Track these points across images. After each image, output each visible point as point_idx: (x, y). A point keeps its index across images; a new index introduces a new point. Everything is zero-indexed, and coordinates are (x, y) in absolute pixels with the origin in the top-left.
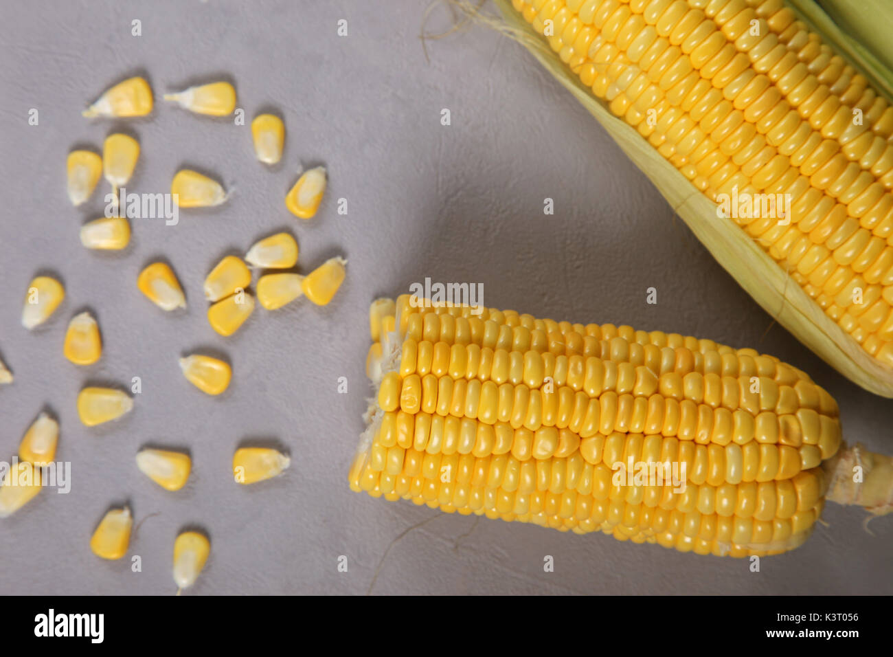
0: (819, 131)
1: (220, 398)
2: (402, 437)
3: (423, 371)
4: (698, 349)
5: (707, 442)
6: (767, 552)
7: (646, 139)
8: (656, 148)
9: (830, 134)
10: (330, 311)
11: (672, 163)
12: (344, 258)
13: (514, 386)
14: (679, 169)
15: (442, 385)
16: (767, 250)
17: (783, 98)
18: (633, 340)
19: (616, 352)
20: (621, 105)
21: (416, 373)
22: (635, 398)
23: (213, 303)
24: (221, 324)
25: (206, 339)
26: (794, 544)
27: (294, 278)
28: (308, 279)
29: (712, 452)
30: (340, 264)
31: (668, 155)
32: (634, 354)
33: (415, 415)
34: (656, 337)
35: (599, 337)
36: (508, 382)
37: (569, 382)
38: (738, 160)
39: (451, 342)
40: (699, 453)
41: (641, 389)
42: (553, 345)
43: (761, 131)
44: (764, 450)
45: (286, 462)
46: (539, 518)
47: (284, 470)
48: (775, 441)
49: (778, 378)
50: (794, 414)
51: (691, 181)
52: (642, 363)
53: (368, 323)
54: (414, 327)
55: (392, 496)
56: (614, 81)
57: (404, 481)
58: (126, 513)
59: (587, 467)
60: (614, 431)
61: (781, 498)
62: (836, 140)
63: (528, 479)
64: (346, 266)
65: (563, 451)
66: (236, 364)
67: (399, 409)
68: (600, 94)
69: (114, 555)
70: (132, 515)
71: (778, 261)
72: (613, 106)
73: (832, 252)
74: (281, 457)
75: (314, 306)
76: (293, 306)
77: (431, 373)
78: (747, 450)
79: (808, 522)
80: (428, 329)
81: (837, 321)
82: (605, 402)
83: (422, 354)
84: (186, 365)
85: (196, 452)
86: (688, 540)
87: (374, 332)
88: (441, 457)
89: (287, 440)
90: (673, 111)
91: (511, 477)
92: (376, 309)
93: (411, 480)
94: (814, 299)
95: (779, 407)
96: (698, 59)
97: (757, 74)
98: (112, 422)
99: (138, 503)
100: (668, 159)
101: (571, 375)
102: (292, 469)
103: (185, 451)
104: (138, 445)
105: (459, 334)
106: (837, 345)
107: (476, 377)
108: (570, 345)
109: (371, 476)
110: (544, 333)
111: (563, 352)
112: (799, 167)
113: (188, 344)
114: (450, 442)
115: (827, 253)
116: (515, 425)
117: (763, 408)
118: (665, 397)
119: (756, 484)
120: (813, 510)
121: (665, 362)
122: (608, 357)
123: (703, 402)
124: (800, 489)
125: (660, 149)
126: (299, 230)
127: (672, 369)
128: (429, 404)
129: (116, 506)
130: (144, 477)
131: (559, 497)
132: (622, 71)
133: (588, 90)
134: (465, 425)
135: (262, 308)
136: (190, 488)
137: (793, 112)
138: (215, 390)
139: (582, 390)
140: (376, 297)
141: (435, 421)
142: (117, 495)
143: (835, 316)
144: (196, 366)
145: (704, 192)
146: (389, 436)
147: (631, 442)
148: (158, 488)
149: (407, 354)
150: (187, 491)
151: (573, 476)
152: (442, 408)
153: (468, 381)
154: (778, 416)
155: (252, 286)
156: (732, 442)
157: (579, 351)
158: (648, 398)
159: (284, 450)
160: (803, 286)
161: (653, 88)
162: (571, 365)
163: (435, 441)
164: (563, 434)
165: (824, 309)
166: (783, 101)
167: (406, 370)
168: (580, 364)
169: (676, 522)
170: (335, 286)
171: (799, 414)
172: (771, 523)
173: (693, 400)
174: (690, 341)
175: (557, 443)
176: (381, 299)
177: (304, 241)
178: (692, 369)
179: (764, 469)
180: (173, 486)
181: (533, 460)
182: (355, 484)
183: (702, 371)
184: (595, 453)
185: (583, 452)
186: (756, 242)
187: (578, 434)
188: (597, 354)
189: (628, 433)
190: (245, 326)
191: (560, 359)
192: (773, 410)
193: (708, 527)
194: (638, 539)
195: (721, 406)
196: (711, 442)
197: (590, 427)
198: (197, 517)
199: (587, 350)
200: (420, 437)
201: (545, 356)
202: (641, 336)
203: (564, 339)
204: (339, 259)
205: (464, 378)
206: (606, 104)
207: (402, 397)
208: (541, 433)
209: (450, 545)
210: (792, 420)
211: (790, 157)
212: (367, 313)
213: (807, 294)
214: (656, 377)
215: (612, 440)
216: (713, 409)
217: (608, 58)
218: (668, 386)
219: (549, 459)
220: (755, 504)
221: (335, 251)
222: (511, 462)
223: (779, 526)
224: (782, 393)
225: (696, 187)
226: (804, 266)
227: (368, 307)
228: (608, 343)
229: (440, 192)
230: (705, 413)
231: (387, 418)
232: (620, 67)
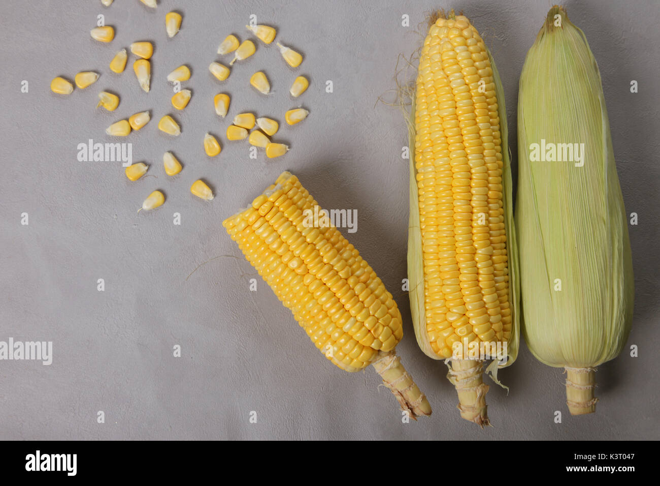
0: (473, 241)
1: (209, 158)
2: (251, 220)
3: (277, 204)
4: (374, 279)
5: (347, 310)
6: (338, 364)
7: (419, 196)
8: (419, 201)
9: (476, 246)
10: (269, 162)
11: (420, 211)
12: (289, 148)
13: (301, 236)
14: (420, 214)
15: (278, 214)
16: (424, 267)
18: (355, 257)
19: (345, 255)
20: (420, 177)
21: (274, 203)
22: (337, 275)
23: (234, 125)
24: (231, 134)
25: (221, 135)
26: (349, 369)
27: (267, 140)
28: (271, 144)
29: (346, 314)
30: (286, 149)
31: (421, 207)
32: (350, 261)
33: (261, 216)
34: (364, 263)
35: (345, 246)
36: (301, 232)
37: (320, 250)
38: (440, 228)
39: (294, 204)
40: (341, 311)
41: (342, 274)
42: (327, 234)
43: (455, 225)
44: (363, 329)
45: (211, 198)
46: (274, 288)
47: (209, 200)
48: (369, 329)
49: (390, 311)
50: (384, 326)
51: (421, 222)
52: (350, 266)
53: (279, 176)
54: (287, 188)
56: (424, 167)
57: (240, 235)
58: (147, 168)
59: (302, 283)
60: (321, 279)
61: (355, 349)
62: (476, 249)
63: (280, 270)
64: (287, 151)
65: (299, 271)
66: (224, 151)
67: (258, 210)
68: (417, 167)
69: (131, 178)
70: (148, 170)
71: (425, 274)
72: (418, 175)
73: (443, 285)
74: (212, 195)
75: (266, 155)
76: (259, 149)
77: (278, 207)
78: (358, 324)
79: (358, 366)
80: (291, 193)
81: (426, 310)
82: (326, 267)
83: (281, 199)
84: (207, 137)
85: (186, 168)
86: (316, 338)
87: (277, 181)
88: (258, 237)
89: (218, 191)
90: (433, 193)
91: (275, 265)
92: (285, 173)
93: (243, 237)
94: (425, 296)
95: (381, 319)
96: (455, 183)
97: (470, 205)
98: (168, 135)
99: (153, 168)
100: (420, 208)
101: (323, 249)
102: (211, 202)
103: (183, 165)
104: (169, 149)
105: (299, 203)
106: (419, 317)
107: (292, 222)
108: (332, 240)
109: (231, 224)
111: (328, 240)
112: (457, 247)
113: (214, 131)
114: (265, 235)
115: (441, 284)
116: (291, 249)
117: (376, 315)
118: (347, 283)
119: (352, 338)
120: (363, 363)
121: (358, 273)
122: (341, 254)
123: (358, 296)
124: (364, 352)
125: (420, 203)
126: (283, 126)
127: (358, 277)
128: (269, 216)
129: (146, 163)
130: (162, 162)
131: (286, 285)
132: (429, 166)
133: (415, 163)
134: (275, 234)
135: (248, 141)
136: (174, 178)
137: (471, 227)
138: (210, 154)
139: (322, 257)
140: (288, 170)
141: (266, 224)
142: (149, 160)
143: (427, 308)
144: (210, 140)
145: (421, 229)
146: (247, 215)
147: (323, 287)
148: (164, 170)
149: (276, 194)
150: (172, 178)
151: (295, 282)
152: (272, 222)
153: (288, 220)
154: (378, 322)
155: (251, 131)
156: (355, 317)
157: (333, 244)
158: (341, 279)
159: (214, 194)
160: (425, 289)
161: (434, 180)
162: (326, 246)
163: (261, 230)
164: (304, 265)
165: (425, 303)
166: (470, 221)
167: (271, 199)
168: (329, 248)
169: (316, 328)
170: (278, 154)
171: (385, 328)
172: (345, 355)
173: (355, 293)
174: (374, 274)
175: (299, 267)
176: (289, 172)
177: (281, 131)
178: (365, 283)
179: (358, 335)
180: (169, 173)
181: (287, 266)
182: (225, 223)
183: (367, 287)
184: (308, 281)
185: (305, 277)
186: (423, 261)
187: (308, 270)
188: (338, 250)
189: (325, 284)
190: (238, 142)
191: (325, 241)
192: (378, 319)
193: (325, 338)
194: (301, 324)
195: (362, 302)
196: (349, 311)
197: (314, 271)
198: (168, 190)
199: (336, 246)
200: (257, 225)
201: (320, 236)
202: (360, 258)
203: (332, 236)
204: (287, 147)
205: (288, 218)
206: (416, 172)
207: (262, 207)
208: (297, 259)
210: (381, 328)
211: (457, 241)
212: (281, 173)
213: (425, 293)
214: (350, 274)
215: (317, 282)
216: (359, 301)
217: (428, 157)
218: (351, 281)
219: (292, 269)
220: (345, 344)
221: (288, 143)
222: (279, 260)
223: (348, 358)
224: (386, 316)
225: (420, 225)
226: (431, 283)
227: (283, 171)
228: (345, 250)
229: (340, 155)
230: (355, 299)
231: (252, 209)
232: (429, 163)
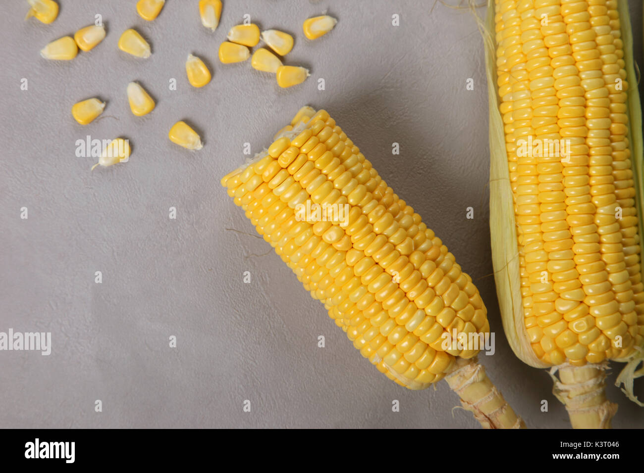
0: (592, 196)
1: (194, 89)
2: (267, 174)
3: (304, 150)
4: (445, 255)
5: (411, 299)
6: (396, 379)
7: (506, 134)
8: (506, 143)
9: (596, 202)
10: (282, 93)
11: (508, 156)
12: (310, 73)
13: (341, 195)
14: (509, 161)
15: (307, 165)
16: (518, 235)
17: (588, 166)
18: (417, 224)
19: (404, 222)
20: (507, 107)
21: (299, 148)
22: (395, 249)
23: (229, 41)
24: (225, 54)
25: (211, 56)
26: (412, 386)
27: (277, 61)
28: (284, 67)
29: (410, 306)
30: (306, 74)
31: (509, 150)
32: (411, 230)
33: (282, 168)
34: (429, 232)
35: (402, 209)
36: (340, 190)
37: (369, 215)
38: (540, 179)
39: (328, 149)
40: (403, 301)
41: (401, 248)
42: (376, 192)
43: (564, 173)
44: (436, 326)
45: (200, 146)
46: (300, 271)
47: (196, 150)
48: (444, 326)
49: (471, 299)
50: (465, 322)
51: (510, 172)
52: (412, 237)
53: (295, 114)
54: (316, 127)
55: (238, 201)
56: (513, 92)
57: (250, 197)
58: (103, 105)
59: (343, 263)
60: (371, 257)
61: (425, 356)
62: (596, 208)
63: (310, 245)
64: (308, 77)
65: (339, 246)
66: (215, 79)
67: (277, 159)
68: (501, 94)
69: (80, 121)
70: (105, 109)
71: (519, 245)
72: (502, 106)
73: (549, 260)
74: (200, 142)
75: (276, 84)
76: (265, 75)
77: (306, 154)
78: (427, 319)
79: (428, 380)
80: (323, 134)
81: (523, 297)
82: (379, 240)
83: (310, 142)
84: (191, 59)
85: (161, 105)
86: (363, 341)
87: (295, 120)
88: (278, 199)
89: (209, 137)
90: (529, 129)
91: (303, 238)
92: (305, 109)
93: (254, 199)
94: (521, 277)
95: (460, 312)
96: (563, 114)
97: (585, 144)
98: (132, 57)
99: (112, 106)
100: (507, 152)
101: (373, 213)
102: (199, 153)
103: (156, 101)
104: (135, 78)
105: (336, 148)
106: (513, 309)
107: (326, 175)
108: (385, 200)
109: (236, 182)
110: (377, 185)
111: (379, 200)
112: (567, 206)
113: (200, 50)
114: (288, 196)
115: (546, 259)
117: (453, 306)
118: (409, 262)
119: (418, 339)
120: (435, 375)
121: (423, 246)
122: (398, 220)
123: (426, 279)
124: (437, 359)
126: (299, 41)
127: (424, 252)
128: (293, 169)
129: (100, 99)
130: (125, 96)
131: (319, 267)
132: (522, 90)
133: (497, 88)
134: (302, 193)
135: (250, 63)
136: (143, 120)
137: (587, 176)
138: (195, 84)
139: (373, 225)
140: (310, 105)
141: (289, 179)
142: (105, 93)
143: (524, 294)
144: (195, 64)
145: (511, 182)
146: (261, 168)
147: (375, 268)
148: (128, 107)
149: (303, 136)
150: (140, 121)
151: (333, 263)
152: (298, 176)
153: (321, 174)
154: (456, 316)
155: (254, 49)
156: (424, 309)
157: (387, 206)
158: (401, 255)
159: (203, 140)
160: (521, 267)
161: (529, 110)
162: (377, 209)
163: (281, 189)
164: (346, 238)
165: (522, 287)
166: (586, 167)
167: (296, 143)
168: (382, 211)
169: (364, 327)
170: (295, 82)
171: (467, 324)
172: (410, 364)
173: (422, 275)
174: (444, 248)
175: (339, 240)
176: (311, 108)
177: (297, 49)
178: (434, 260)
179: (428, 335)
180: (136, 112)
181: (321, 238)
182: (224, 181)
183: (438, 265)
184: (353, 260)
185: (348, 254)
186: (517, 227)
187: (353, 244)
188: (394, 214)
189: (377, 263)
190: (234, 65)
191: (374, 202)
192: (456, 311)
193: (378, 342)
194: (339, 323)
195: (433, 288)
196: (413, 301)
197: (361, 245)
198: (135, 137)
199: (390, 209)
200: (276, 181)
201: (369, 194)
202: (422, 226)
203: (384, 195)
204: (307, 71)
205: (321, 170)
206: (500, 102)
207: (283, 154)
208: (335, 228)
209: (246, 254)
210: (461, 323)
211: (567, 197)
212: (299, 109)
213: (520, 273)
214: (413, 249)
215: (366, 260)
216: (428, 286)
217: (520, 78)
218: (415, 258)
219: (328, 244)
220: (410, 348)
221: (308, 66)
222: (309, 230)
223: (412, 369)
224: (467, 307)
225: (510, 176)
226: (529, 258)
227: (302, 106)
228: (403, 215)
229: (383, 81)
230: (422, 284)
231: (267, 158)
232: (522, 87)
